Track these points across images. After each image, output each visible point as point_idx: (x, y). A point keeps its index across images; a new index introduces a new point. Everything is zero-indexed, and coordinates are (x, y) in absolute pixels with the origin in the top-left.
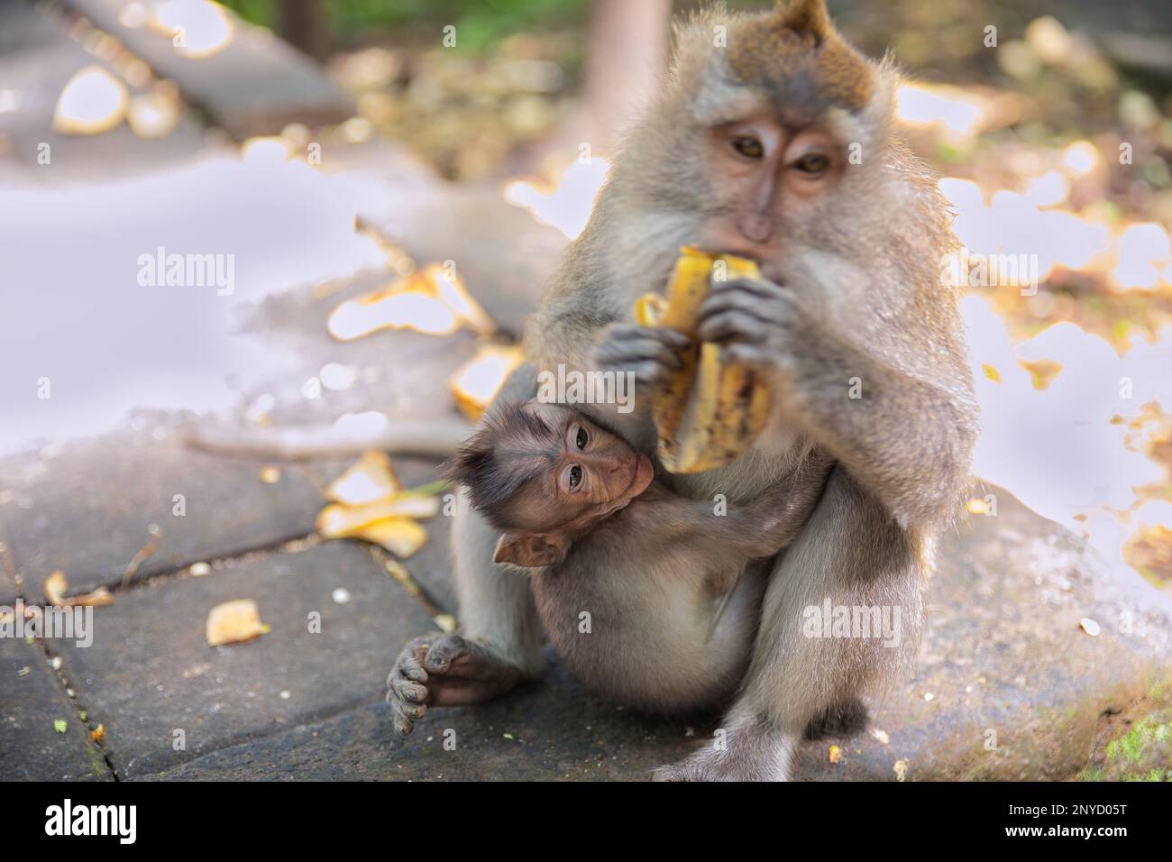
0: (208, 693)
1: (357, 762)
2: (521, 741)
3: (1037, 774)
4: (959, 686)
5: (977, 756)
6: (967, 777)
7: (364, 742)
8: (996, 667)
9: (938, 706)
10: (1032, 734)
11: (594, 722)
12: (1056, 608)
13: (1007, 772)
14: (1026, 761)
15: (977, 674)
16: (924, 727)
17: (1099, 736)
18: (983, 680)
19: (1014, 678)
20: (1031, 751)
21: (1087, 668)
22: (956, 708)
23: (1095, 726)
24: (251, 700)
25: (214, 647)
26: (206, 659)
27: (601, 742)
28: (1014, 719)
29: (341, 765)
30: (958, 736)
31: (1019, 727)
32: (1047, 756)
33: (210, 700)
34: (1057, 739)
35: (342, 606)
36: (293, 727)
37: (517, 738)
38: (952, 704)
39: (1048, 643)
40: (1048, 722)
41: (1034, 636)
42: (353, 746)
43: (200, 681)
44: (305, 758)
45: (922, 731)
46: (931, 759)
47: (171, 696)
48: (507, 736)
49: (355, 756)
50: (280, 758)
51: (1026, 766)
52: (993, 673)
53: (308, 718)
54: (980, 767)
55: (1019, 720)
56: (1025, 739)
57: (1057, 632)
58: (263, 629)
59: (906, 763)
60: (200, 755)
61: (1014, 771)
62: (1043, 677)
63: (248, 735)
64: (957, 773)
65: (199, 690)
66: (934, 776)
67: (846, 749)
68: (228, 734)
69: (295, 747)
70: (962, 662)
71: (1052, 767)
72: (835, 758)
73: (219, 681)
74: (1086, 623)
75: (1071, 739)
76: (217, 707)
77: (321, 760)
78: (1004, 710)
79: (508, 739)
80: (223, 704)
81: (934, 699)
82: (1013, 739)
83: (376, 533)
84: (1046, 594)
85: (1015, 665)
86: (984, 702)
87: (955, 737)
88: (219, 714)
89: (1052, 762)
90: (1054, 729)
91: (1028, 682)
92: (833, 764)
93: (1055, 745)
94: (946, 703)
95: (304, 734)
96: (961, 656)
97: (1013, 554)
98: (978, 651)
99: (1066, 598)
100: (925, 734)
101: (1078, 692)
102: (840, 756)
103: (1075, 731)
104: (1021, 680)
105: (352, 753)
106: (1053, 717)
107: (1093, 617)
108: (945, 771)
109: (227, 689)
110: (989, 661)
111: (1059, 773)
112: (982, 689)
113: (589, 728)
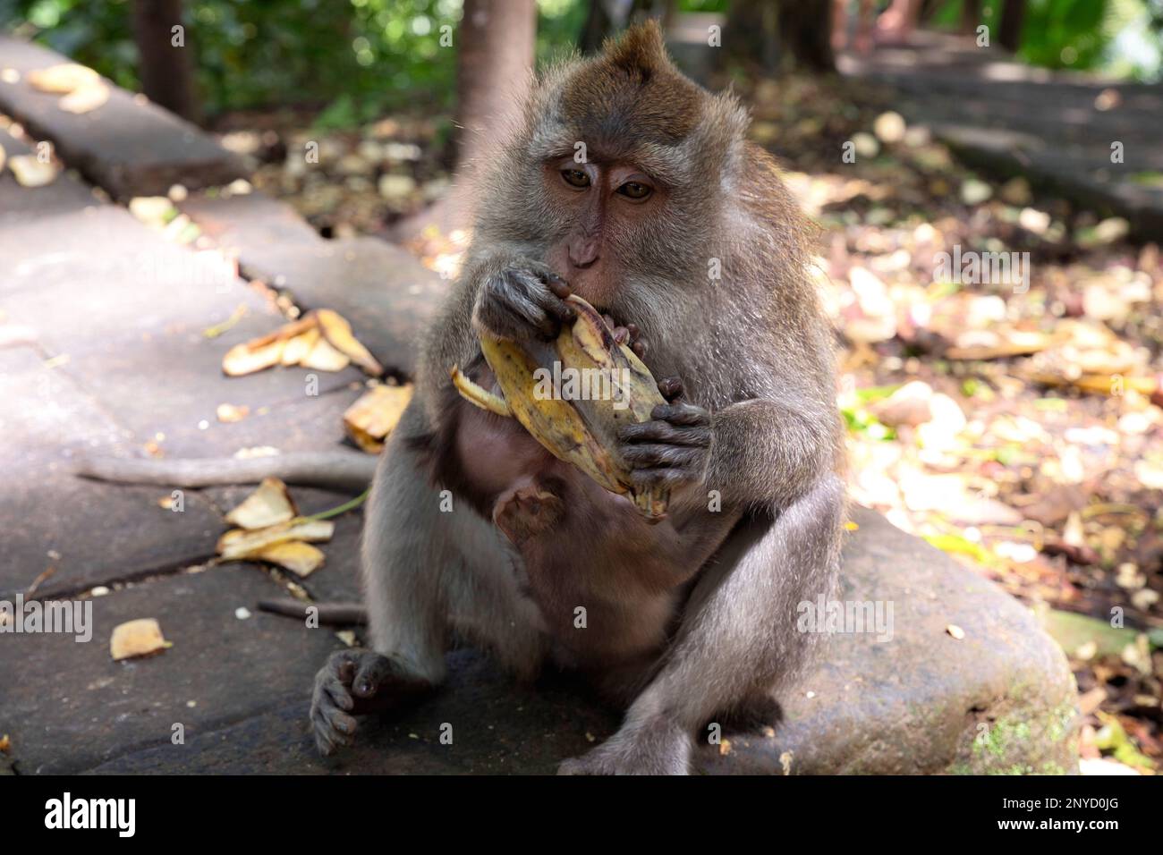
0: (114, 704)
1: (267, 762)
2: (426, 740)
3: (910, 766)
4: (838, 685)
5: (855, 749)
6: (846, 771)
7: (272, 744)
8: (872, 667)
9: (819, 703)
10: (906, 729)
11: (496, 722)
12: (923, 614)
13: (883, 764)
14: (900, 754)
15: (854, 674)
16: (807, 721)
17: (966, 732)
18: (860, 680)
19: (888, 677)
20: (905, 745)
21: (954, 668)
22: (835, 704)
23: (962, 720)
24: (157, 709)
25: (118, 661)
26: (110, 673)
27: (502, 740)
28: (888, 715)
29: (251, 765)
30: (838, 730)
31: (893, 722)
32: (919, 750)
33: (115, 711)
34: (928, 734)
35: (243, 622)
36: (200, 733)
37: (421, 738)
38: (832, 701)
39: (918, 647)
40: (920, 717)
41: (904, 640)
42: (261, 747)
43: (104, 693)
44: (215, 759)
45: (805, 725)
46: (813, 751)
47: (77, 708)
48: (412, 736)
49: (264, 757)
50: (191, 760)
51: (900, 760)
52: (869, 673)
53: (215, 725)
54: (859, 759)
55: (894, 716)
56: (899, 733)
57: (926, 636)
58: (168, 645)
59: (791, 755)
60: (108, 760)
61: (890, 763)
62: (914, 676)
63: (156, 741)
64: (838, 765)
65: (104, 701)
66: (816, 767)
67: (736, 742)
68: (136, 740)
69: (204, 750)
70: (840, 664)
71: (923, 759)
72: (725, 751)
73: (125, 692)
74: (953, 629)
75: (941, 733)
76: (124, 716)
77: (230, 761)
78: (880, 707)
79: (414, 739)
80: (129, 714)
81: (814, 698)
82: (888, 733)
83: (274, 555)
84: (915, 603)
85: (888, 666)
86: (862, 699)
87: (835, 731)
88: (126, 723)
89: (923, 755)
90: (925, 723)
91: (901, 681)
92: (724, 756)
93: (927, 739)
94: (826, 700)
95: (213, 738)
96: (839, 658)
97: (883, 567)
98: (854, 654)
99: (934, 606)
100: (808, 728)
101: (946, 690)
102: (730, 748)
103: (944, 727)
104: (894, 679)
105: (261, 754)
106: (925, 712)
107: (958, 624)
108: (827, 763)
109: (133, 699)
110: (865, 662)
111: (930, 766)
112: (859, 687)
113: (491, 727)
